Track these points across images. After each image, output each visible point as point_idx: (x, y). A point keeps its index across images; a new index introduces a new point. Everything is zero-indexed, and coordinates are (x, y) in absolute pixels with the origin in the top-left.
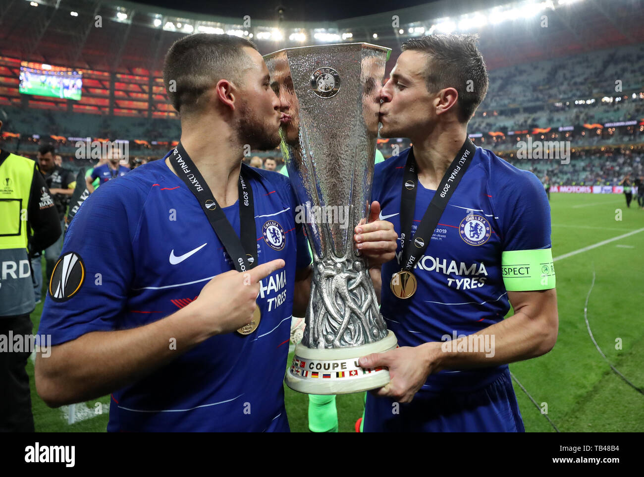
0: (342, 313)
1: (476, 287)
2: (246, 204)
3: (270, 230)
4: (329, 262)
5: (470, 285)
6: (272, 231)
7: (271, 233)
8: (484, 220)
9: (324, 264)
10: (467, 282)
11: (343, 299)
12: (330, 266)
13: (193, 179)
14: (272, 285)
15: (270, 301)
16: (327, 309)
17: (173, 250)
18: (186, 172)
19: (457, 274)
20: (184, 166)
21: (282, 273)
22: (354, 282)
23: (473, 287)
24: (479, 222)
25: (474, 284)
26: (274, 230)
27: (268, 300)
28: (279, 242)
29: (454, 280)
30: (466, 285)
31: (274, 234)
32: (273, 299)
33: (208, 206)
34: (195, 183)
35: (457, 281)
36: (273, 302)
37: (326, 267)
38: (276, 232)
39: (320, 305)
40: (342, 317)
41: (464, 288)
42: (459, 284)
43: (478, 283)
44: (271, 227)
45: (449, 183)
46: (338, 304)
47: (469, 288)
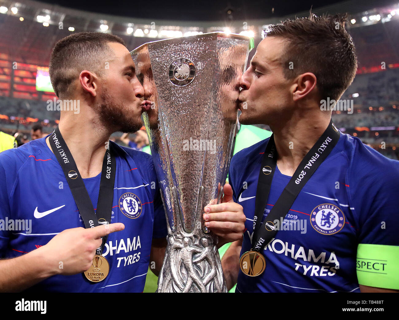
0: (185, 282)
1: (325, 275)
2: (108, 177)
3: (126, 200)
4: (178, 235)
5: (319, 272)
6: (129, 202)
7: (128, 203)
8: (337, 210)
9: (174, 237)
10: (316, 269)
11: (188, 270)
12: (179, 239)
13: (62, 153)
14: (122, 246)
15: (120, 259)
16: (172, 276)
17: (37, 207)
18: (58, 148)
19: (305, 260)
20: (57, 142)
21: (135, 238)
22: (199, 256)
23: (322, 275)
24: (332, 211)
25: (324, 273)
26: (131, 201)
27: (118, 259)
28: (134, 212)
29: (301, 266)
30: (314, 272)
31: (131, 204)
32: (122, 258)
33: (70, 176)
34: (64, 157)
35: (305, 267)
36: (123, 261)
37: (176, 240)
38: (133, 203)
39: (168, 271)
40: (185, 285)
41: (312, 275)
42: (306, 270)
43: (328, 271)
44: (129, 199)
45: (306, 170)
46: (182, 273)
47: (317, 275)
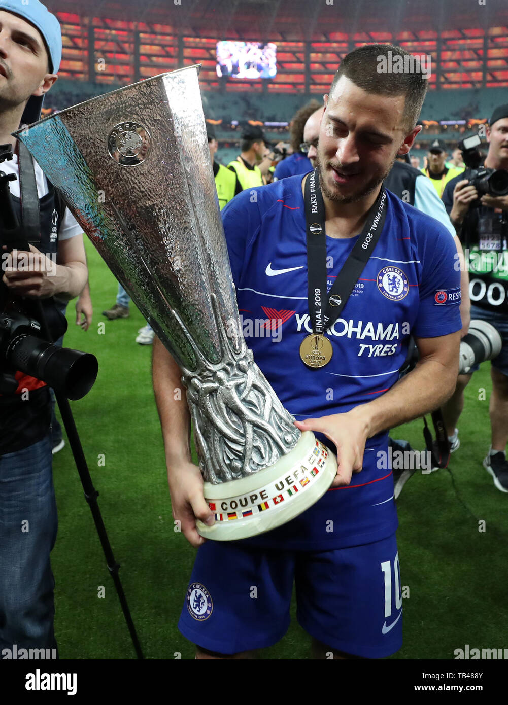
0: (242, 431)
4: (205, 374)
9: (199, 377)
11: (238, 413)
12: (209, 379)
16: (221, 432)
22: (245, 388)
37: (203, 381)
39: (211, 429)
40: (243, 435)
46: (233, 422)
